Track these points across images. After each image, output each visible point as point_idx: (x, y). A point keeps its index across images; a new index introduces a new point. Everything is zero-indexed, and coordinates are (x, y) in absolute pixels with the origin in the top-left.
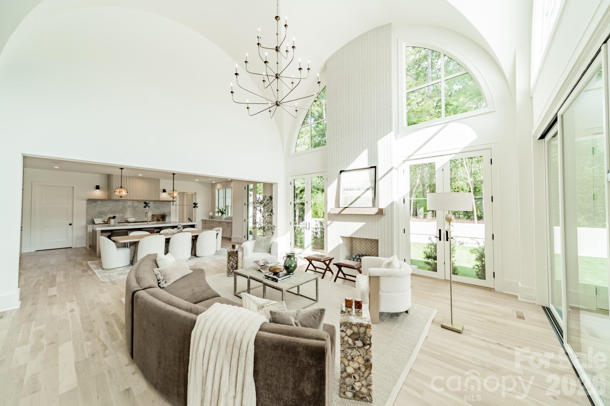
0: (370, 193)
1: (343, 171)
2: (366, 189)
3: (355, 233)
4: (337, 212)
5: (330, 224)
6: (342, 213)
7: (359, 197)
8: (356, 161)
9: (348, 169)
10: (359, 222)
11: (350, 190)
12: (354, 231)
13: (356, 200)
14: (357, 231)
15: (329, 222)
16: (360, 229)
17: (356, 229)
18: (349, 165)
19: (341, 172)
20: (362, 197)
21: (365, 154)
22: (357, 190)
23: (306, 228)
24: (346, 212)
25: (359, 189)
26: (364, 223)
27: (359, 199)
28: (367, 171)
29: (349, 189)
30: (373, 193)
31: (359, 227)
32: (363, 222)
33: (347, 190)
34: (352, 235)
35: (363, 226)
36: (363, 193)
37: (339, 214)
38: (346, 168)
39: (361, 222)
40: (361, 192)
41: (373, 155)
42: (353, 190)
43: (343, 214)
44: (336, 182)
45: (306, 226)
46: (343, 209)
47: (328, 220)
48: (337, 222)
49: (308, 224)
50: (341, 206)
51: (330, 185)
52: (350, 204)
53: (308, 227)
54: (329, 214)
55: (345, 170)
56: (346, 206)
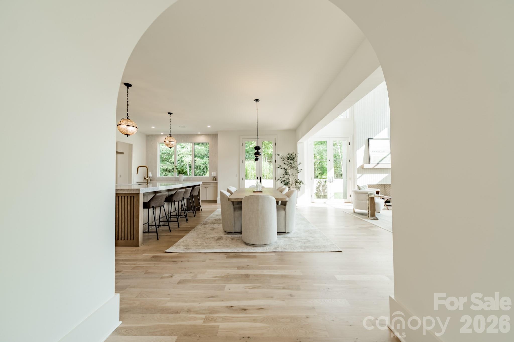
3: (380, 182)
4: (371, 168)
5: (359, 177)
6: (375, 168)
7: (385, 157)
8: (381, 133)
9: (376, 137)
10: (383, 174)
11: (377, 152)
13: (383, 159)
14: (382, 180)
15: (358, 175)
18: (377, 135)
20: (387, 157)
22: (382, 152)
25: (384, 152)
26: (387, 174)
27: (385, 159)
31: (383, 177)
33: (375, 152)
35: (386, 177)
36: (388, 155)
37: (373, 168)
38: (375, 136)
39: (384, 174)
40: (386, 154)
42: (379, 152)
43: (377, 169)
44: (364, 147)
45: (329, 180)
46: (376, 165)
47: (357, 174)
48: (365, 175)
49: (330, 178)
50: (371, 163)
51: (359, 149)
52: (380, 162)
53: (331, 181)
54: (358, 169)
55: (374, 138)
56: (377, 163)
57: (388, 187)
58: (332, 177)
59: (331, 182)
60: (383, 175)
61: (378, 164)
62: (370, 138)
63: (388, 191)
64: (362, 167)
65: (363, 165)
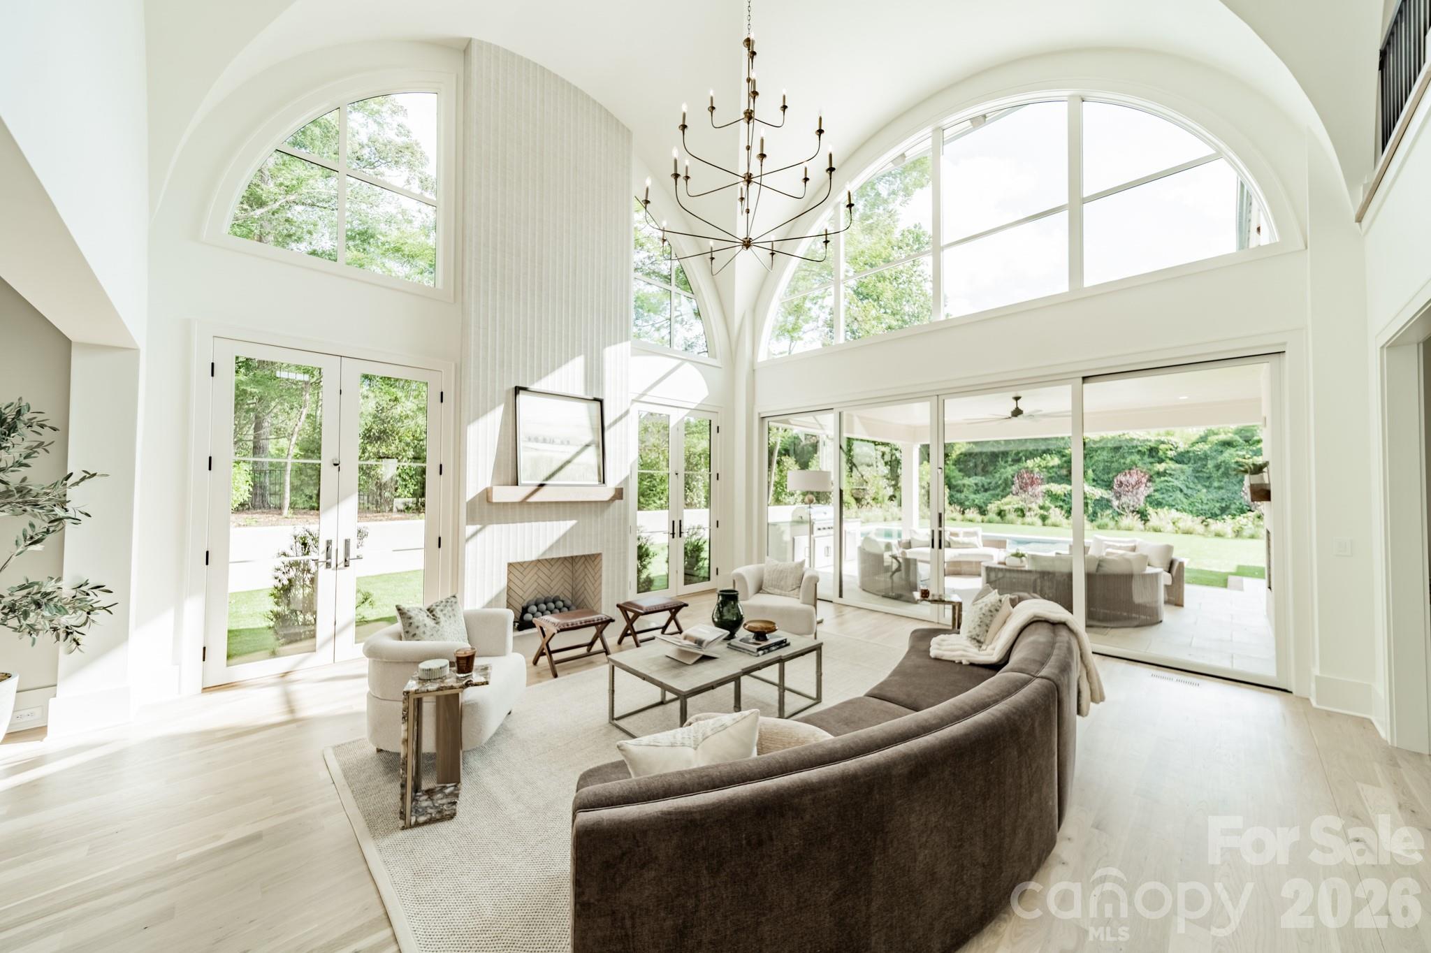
0: (591, 456)
1: (525, 389)
2: (584, 444)
3: (551, 548)
4: (518, 499)
5: (474, 536)
6: (530, 500)
7: (569, 462)
8: (557, 373)
9: (539, 386)
10: (563, 520)
11: (544, 441)
12: (548, 544)
13: (561, 468)
14: (558, 541)
15: (470, 529)
16: (565, 535)
17: (555, 538)
18: (540, 378)
19: (518, 390)
20: (575, 461)
21: (577, 364)
22: (562, 443)
23: (328, 565)
24: (539, 497)
25: (568, 443)
26: (574, 522)
27: (569, 467)
28: (583, 406)
29: (540, 438)
30: (598, 455)
31: (562, 532)
32: (571, 519)
33: (536, 440)
34: (544, 553)
35: (572, 528)
36: (578, 453)
37: (523, 502)
38: (532, 382)
39: (566, 520)
40: (573, 450)
41: (594, 373)
42: (552, 442)
43: (538, 503)
44: (499, 412)
45: (328, 557)
46: (534, 488)
47: (467, 524)
48: (499, 526)
49: (338, 546)
50: (523, 482)
51: (477, 418)
52: (547, 479)
53: (341, 558)
54: (471, 504)
55: (532, 387)
56: (539, 482)
57: (580, 563)
58: (347, 542)
59: (342, 565)
60: (562, 523)
61: (542, 485)
62: (520, 385)
63: (582, 576)
64: (486, 495)
65: (492, 488)
